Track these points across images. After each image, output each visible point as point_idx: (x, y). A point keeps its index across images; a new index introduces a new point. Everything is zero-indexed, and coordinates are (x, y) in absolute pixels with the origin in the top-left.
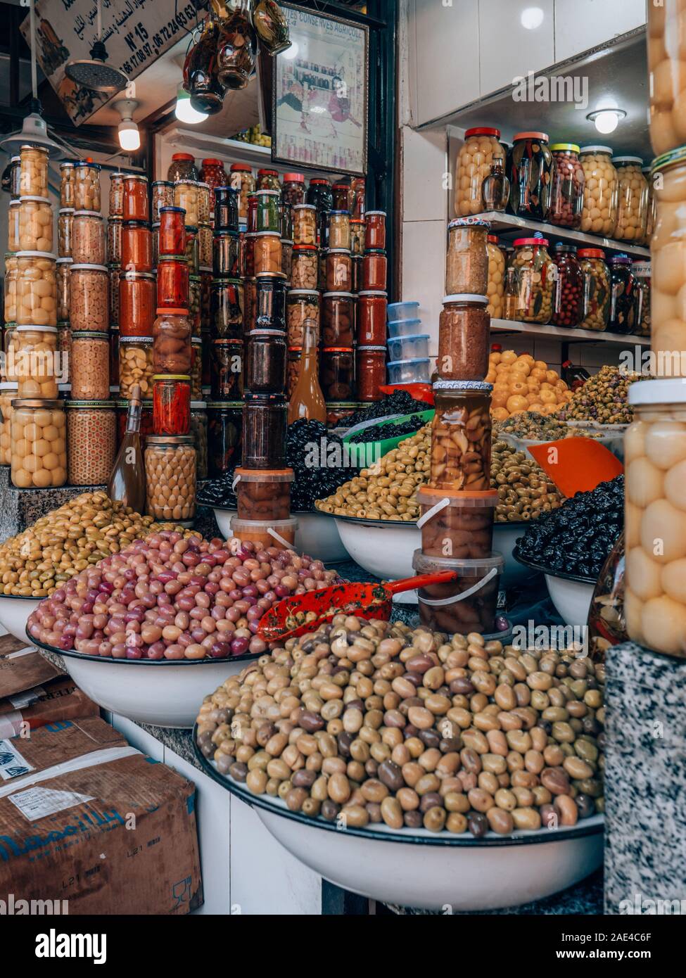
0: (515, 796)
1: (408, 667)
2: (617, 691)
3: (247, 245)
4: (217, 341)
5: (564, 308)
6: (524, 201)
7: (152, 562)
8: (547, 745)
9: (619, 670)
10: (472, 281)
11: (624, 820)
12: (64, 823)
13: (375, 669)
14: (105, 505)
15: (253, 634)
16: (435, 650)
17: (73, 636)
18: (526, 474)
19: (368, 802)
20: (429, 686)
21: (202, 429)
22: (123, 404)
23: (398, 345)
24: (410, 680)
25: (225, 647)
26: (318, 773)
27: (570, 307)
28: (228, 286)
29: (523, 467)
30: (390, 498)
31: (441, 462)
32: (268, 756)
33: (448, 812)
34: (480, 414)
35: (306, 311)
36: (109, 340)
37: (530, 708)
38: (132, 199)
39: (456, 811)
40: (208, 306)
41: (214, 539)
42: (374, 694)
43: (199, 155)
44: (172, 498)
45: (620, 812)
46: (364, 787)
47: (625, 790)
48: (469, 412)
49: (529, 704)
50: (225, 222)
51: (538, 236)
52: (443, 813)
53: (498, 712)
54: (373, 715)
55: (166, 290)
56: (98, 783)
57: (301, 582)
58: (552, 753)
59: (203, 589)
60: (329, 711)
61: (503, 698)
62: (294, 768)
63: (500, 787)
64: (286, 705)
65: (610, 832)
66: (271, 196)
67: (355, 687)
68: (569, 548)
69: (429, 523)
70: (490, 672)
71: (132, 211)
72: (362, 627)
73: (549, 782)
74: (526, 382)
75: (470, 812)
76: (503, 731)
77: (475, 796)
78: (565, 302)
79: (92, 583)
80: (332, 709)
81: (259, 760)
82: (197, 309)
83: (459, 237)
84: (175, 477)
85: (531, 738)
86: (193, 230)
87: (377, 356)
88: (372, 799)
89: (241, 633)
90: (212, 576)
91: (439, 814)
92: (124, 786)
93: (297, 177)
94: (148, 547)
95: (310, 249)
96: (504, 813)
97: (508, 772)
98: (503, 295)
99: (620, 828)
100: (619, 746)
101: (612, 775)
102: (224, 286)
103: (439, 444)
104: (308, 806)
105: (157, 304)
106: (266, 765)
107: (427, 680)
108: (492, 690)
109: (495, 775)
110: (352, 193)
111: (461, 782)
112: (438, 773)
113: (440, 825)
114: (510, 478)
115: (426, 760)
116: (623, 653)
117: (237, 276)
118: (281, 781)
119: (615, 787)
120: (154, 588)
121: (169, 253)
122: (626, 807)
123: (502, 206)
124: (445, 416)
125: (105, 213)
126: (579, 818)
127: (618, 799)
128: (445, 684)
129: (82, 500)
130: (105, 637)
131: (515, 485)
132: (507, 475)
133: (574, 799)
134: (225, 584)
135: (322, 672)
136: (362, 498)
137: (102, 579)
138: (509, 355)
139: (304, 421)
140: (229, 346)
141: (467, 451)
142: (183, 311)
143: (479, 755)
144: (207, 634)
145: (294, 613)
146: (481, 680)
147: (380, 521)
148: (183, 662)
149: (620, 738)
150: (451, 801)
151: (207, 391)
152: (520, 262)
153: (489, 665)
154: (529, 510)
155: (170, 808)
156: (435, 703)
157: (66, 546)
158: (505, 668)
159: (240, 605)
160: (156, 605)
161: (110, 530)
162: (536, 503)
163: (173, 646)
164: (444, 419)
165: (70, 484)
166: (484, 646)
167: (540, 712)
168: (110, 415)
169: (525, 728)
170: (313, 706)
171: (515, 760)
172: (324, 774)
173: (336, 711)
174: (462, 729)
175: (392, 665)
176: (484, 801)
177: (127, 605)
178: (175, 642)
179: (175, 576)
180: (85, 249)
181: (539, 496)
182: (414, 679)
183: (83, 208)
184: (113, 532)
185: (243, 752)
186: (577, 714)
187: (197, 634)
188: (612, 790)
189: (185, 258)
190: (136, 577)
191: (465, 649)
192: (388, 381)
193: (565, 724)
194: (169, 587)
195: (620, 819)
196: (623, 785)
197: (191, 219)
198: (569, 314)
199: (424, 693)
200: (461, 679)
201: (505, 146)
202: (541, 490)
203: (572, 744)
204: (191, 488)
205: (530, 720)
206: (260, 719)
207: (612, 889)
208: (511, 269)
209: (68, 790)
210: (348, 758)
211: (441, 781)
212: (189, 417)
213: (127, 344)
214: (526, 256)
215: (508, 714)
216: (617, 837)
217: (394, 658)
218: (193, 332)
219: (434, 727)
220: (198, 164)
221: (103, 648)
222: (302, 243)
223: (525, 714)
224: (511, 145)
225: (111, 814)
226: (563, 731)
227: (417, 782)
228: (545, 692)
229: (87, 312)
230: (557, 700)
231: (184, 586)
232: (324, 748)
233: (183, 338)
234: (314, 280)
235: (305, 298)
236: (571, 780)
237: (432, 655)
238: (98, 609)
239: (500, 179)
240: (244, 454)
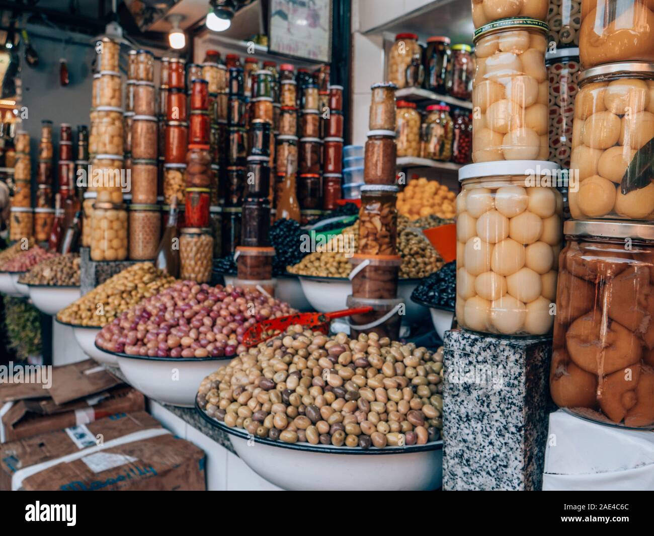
0: (389, 426)
1: (329, 352)
2: (450, 357)
3: (251, 107)
4: (230, 168)
5: (460, 151)
6: (433, 81)
7: (177, 299)
8: (412, 397)
9: (451, 344)
10: (386, 121)
11: (454, 438)
12: (117, 474)
13: (310, 354)
14: (151, 270)
15: (239, 343)
16: (347, 343)
17: (124, 345)
18: (423, 249)
19: (298, 429)
20: (342, 363)
21: (218, 225)
22: (166, 208)
23: (350, 174)
24: (330, 360)
25: (220, 350)
26: (269, 413)
27: (463, 151)
28: (237, 132)
29: (422, 245)
30: (335, 264)
31: (364, 237)
32: (239, 404)
33: (347, 435)
34: (390, 207)
35: (288, 150)
36: (157, 165)
37: (404, 377)
38: (174, 75)
39: (352, 434)
40: (223, 145)
41: (218, 286)
42: (307, 368)
43: (224, 52)
44: (197, 269)
45: (451, 433)
46: (296, 420)
47: (454, 418)
48: (382, 205)
49: (404, 375)
50: (235, 90)
51: (443, 104)
52: (343, 434)
53: (383, 378)
54: (305, 380)
55: (195, 133)
56: (141, 450)
57: (272, 313)
58: (415, 402)
59: (208, 315)
60: (279, 378)
61: (387, 370)
62: (254, 411)
63: (380, 420)
64: (252, 375)
65: (446, 446)
66: (266, 75)
67: (296, 364)
68: (444, 291)
69: (356, 276)
70: (381, 356)
71: (174, 81)
72: (304, 331)
73: (411, 418)
74: (433, 198)
75: (361, 435)
76: (386, 389)
77: (364, 425)
78: (461, 148)
79: (138, 313)
80: (280, 376)
81: (233, 406)
82: (216, 147)
83: (378, 94)
84: (199, 255)
85: (402, 394)
86: (215, 95)
87: (336, 181)
88: (300, 427)
89: (232, 342)
90: (215, 308)
91: (341, 435)
92: (158, 452)
93: (289, 67)
94: (175, 290)
95: (291, 110)
96: (381, 435)
97: (386, 412)
98: (419, 142)
99: (451, 443)
100: (451, 391)
101: (447, 410)
102: (234, 132)
103: (363, 225)
104: (260, 431)
105: (190, 142)
106: (237, 409)
107: (341, 359)
108: (381, 365)
109: (379, 414)
110: (322, 75)
111: (357, 418)
112: (343, 413)
113: (341, 441)
114: (412, 252)
115: (336, 405)
116: (454, 333)
117: (243, 126)
118: (245, 418)
119: (449, 417)
120: (177, 314)
121: (197, 109)
122: (454, 430)
123: (419, 84)
124: (368, 207)
125: (157, 83)
126: (429, 441)
127: (450, 425)
128: (352, 362)
129: (136, 267)
130: (145, 344)
131: (415, 256)
132: (411, 249)
133: (427, 430)
134: (223, 313)
135: (276, 356)
136: (317, 264)
137: (145, 310)
138: (422, 181)
139: (284, 220)
140: (237, 171)
141: (381, 230)
142: (207, 147)
143: (369, 402)
144: (210, 342)
145: (267, 330)
146: (374, 359)
147: (327, 278)
148: (193, 359)
149: (452, 386)
150: (349, 428)
151: (222, 201)
152: (430, 121)
153: (380, 351)
154: (423, 272)
155: (188, 466)
156: (344, 372)
157: (125, 295)
158: (390, 353)
159: (232, 326)
160: (178, 325)
161: (153, 286)
162: (428, 268)
163: (188, 349)
164: (367, 209)
165: (129, 259)
166: (378, 340)
167: (411, 380)
168: (157, 214)
169: (399, 387)
170: (268, 375)
171: (391, 406)
172: (272, 413)
173: (283, 377)
174: (360, 388)
175: (321, 351)
176: (370, 428)
177: (159, 325)
178: (189, 347)
179: (191, 307)
180: (143, 107)
181: (430, 263)
182: (333, 359)
183: (142, 79)
184: (155, 287)
185: (223, 403)
186: (434, 382)
187: (203, 342)
188: (447, 419)
189: (207, 112)
190: (166, 308)
191: (367, 342)
192: (343, 197)
193: (426, 387)
194: (187, 314)
195: (451, 437)
196: (453, 415)
197: (212, 88)
198: (463, 156)
199: (338, 367)
200: (362, 358)
201: (421, 46)
202: (432, 260)
203: (429, 398)
204: (210, 263)
205: (403, 383)
206: (235, 385)
207: (447, 482)
208: (425, 125)
209: (121, 454)
210: (288, 404)
211: (344, 417)
212: (209, 216)
213: (169, 169)
214: (434, 117)
215: (390, 379)
216: (450, 449)
217: (322, 347)
218: (213, 161)
219: (343, 385)
220: (223, 57)
221: (142, 350)
222: (287, 106)
223: (400, 380)
224: (425, 45)
225: (149, 469)
226: (424, 391)
227: (329, 417)
228: (415, 368)
229: (143, 146)
230: (421, 373)
231: (196, 313)
232: (274, 399)
233: (205, 165)
234: (294, 129)
235: (288, 141)
236: (427, 419)
237: (346, 346)
238: (141, 327)
239: (417, 67)
240: (243, 237)
